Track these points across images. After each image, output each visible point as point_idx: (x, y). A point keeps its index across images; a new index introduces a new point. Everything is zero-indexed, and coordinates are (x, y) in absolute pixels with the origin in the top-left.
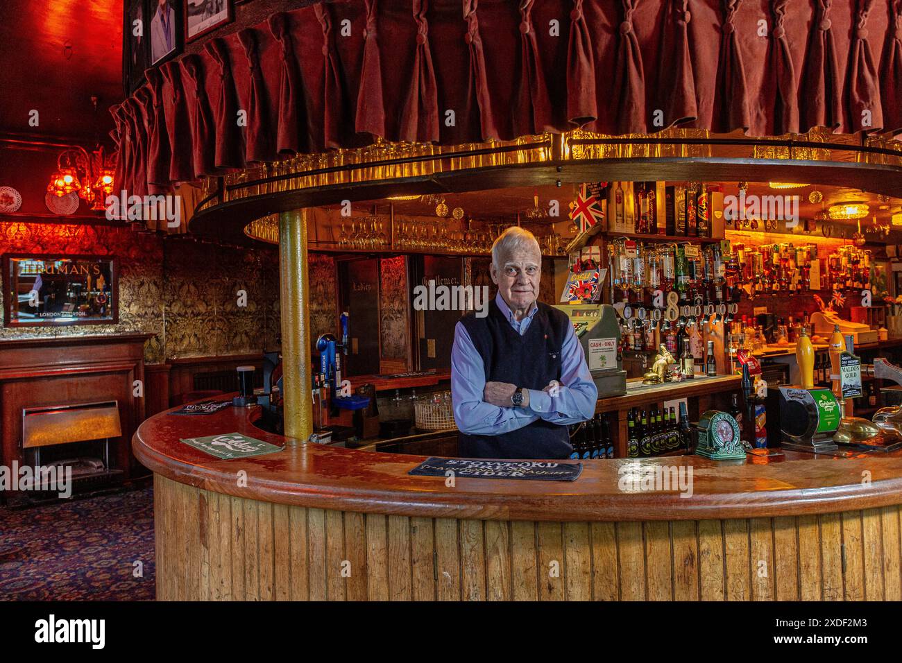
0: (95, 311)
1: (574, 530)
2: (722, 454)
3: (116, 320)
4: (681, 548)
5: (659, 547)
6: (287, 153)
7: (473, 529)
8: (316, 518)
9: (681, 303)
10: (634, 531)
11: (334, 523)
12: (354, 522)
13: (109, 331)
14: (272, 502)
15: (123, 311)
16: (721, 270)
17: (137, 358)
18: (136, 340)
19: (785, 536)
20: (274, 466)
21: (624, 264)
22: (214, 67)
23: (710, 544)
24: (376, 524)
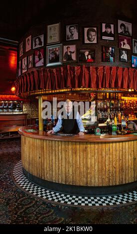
0: (21, 109)
1: (70, 143)
2: (97, 134)
3: (22, 111)
4: (84, 146)
5: (82, 146)
6: (33, 90)
7: (57, 142)
8: (38, 140)
9: (111, 111)
10: (78, 143)
11: (40, 141)
12: (42, 141)
13: (21, 113)
14: (33, 138)
15: (24, 110)
16: (119, 105)
17: (26, 118)
18: (26, 115)
19: (100, 145)
20: (38, 134)
21: (99, 104)
22: (25, 78)
23: (89, 146)
24: (45, 141)
